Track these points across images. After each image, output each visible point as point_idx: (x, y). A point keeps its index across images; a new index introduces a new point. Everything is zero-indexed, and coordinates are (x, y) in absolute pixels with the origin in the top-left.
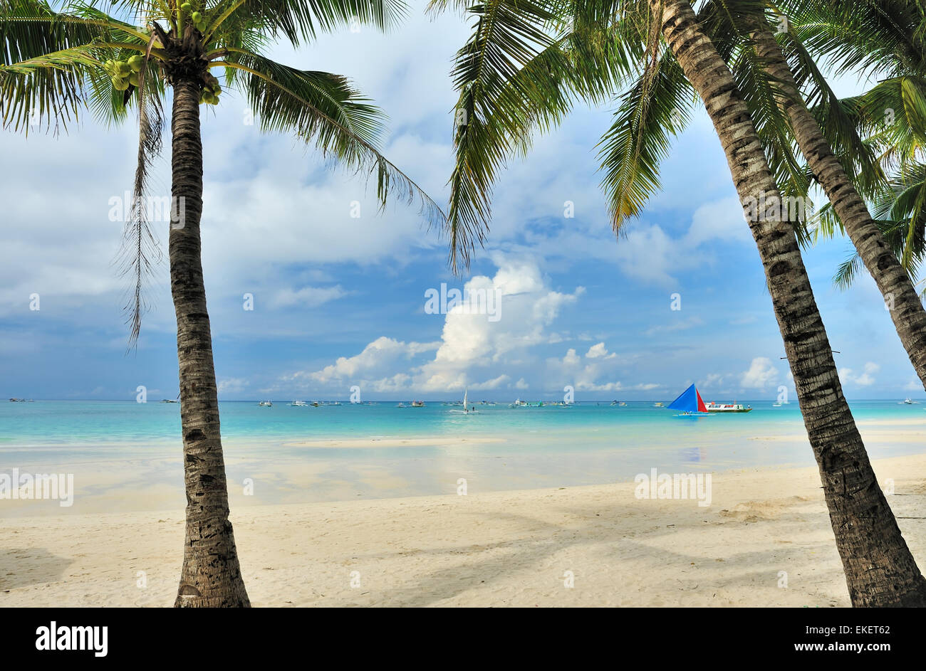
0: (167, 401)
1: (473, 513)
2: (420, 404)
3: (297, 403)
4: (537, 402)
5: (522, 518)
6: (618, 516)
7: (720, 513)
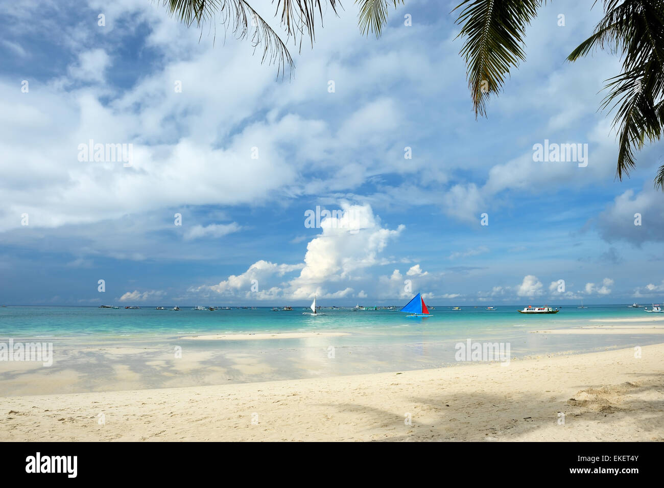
0: (104, 307)
1: (323, 405)
2: (290, 308)
3: (199, 308)
4: (372, 307)
5: (372, 410)
6: (468, 407)
7: (569, 402)
